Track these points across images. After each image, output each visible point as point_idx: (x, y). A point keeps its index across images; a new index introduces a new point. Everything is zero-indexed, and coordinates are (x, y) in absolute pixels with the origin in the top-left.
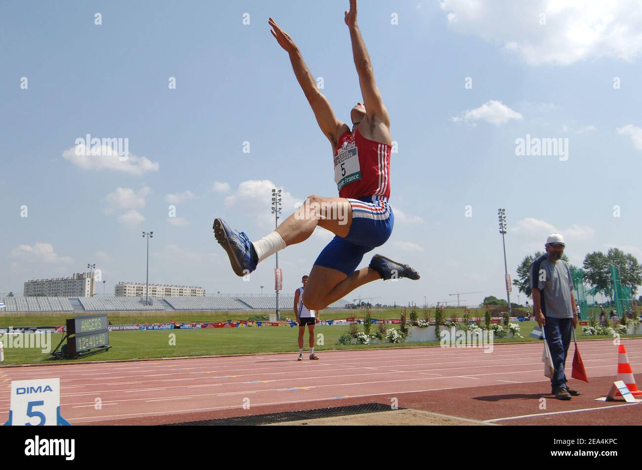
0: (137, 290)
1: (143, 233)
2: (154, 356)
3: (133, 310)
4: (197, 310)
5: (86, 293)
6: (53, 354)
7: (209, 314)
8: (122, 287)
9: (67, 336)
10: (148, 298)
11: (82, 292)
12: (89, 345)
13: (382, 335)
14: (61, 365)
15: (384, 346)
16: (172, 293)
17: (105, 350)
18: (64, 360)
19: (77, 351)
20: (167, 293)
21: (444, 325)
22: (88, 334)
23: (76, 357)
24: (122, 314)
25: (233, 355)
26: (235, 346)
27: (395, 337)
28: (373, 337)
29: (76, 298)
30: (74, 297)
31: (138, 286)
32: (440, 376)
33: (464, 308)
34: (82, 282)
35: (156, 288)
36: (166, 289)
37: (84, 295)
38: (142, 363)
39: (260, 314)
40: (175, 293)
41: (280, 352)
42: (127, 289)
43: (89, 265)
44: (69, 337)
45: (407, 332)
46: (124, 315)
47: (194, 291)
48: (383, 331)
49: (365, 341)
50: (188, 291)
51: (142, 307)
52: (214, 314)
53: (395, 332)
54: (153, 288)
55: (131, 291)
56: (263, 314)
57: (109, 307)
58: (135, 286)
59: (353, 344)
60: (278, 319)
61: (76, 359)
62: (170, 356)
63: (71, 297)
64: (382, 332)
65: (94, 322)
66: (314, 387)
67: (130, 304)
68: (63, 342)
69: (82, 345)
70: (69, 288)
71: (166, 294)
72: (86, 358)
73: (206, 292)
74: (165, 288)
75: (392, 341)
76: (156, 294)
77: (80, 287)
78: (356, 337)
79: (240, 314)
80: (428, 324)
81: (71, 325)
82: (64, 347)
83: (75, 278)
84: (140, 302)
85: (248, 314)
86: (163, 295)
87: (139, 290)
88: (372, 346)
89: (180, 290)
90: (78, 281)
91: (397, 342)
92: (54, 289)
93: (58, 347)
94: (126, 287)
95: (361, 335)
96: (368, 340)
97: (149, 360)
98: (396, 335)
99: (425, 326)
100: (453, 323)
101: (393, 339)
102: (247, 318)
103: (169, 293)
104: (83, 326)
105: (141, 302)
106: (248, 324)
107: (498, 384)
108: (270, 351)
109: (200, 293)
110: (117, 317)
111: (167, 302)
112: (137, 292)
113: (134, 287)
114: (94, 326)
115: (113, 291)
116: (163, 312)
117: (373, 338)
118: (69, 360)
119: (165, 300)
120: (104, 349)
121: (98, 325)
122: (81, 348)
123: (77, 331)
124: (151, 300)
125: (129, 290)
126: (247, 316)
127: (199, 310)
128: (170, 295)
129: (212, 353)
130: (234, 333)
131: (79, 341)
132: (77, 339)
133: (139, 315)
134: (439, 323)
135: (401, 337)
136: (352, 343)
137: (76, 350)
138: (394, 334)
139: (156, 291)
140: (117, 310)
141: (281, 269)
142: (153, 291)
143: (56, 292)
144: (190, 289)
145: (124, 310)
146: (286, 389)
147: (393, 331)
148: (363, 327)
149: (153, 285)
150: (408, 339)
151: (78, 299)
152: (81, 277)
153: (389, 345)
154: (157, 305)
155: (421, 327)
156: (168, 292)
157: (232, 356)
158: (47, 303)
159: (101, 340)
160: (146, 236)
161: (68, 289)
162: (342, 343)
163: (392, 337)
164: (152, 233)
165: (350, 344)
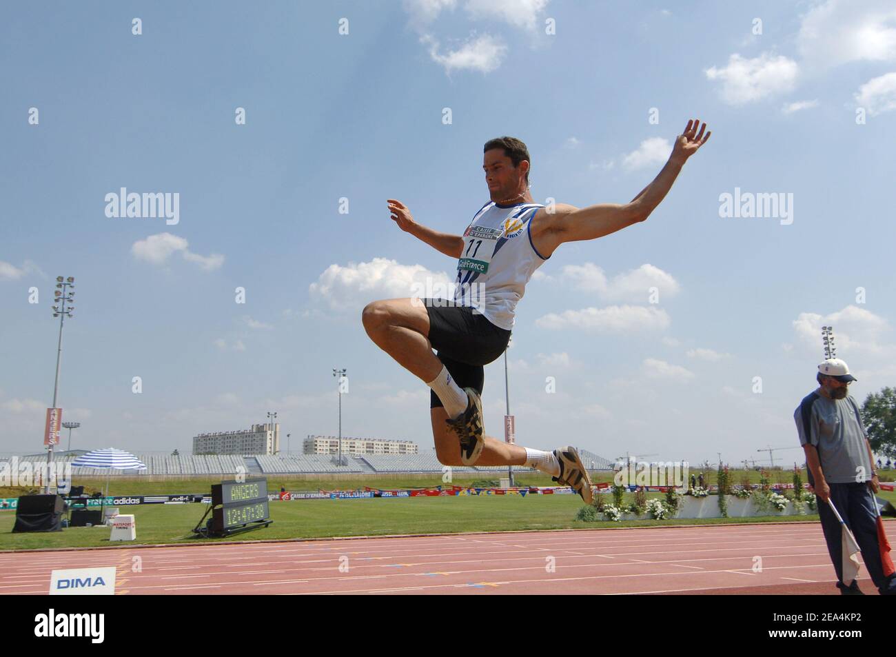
0: (331, 446)
1: (334, 370)
2: (324, 534)
3: (323, 472)
4: (404, 471)
5: (268, 450)
6: (196, 531)
7: (420, 478)
8: (312, 442)
9: (212, 507)
10: (342, 456)
11: (262, 449)
12: (242, 519)
13: (640, 509)
14: (204, 545)
15: (642, 523)
16: (375, 450)
17: (264, 526)
18: (208, 539)
19: (225, 526)
20: (368, 449)
21: (732, 494)
22: (240, 505)
23: (223, 535)
24: (309, 477)
25: (428, 534)
26: (434, 522)
27: (659, 512)
28: (626, 511)
29: (253, 456)
30: (250, 456)
31: (332, 440)
32: (700, 570)
33: (777, 469)
34: (263, 436)
35: (354, 443)
36: (367, 444)
37: (265, 453)
38: (306, 544)
39: (488, 477)
40: (378, 448)
41: (492, 531)
42: (318, 445)
43: (269, 413)
44: (215, 508)
45: (676, 503)
46: (312, 479)
47: (403, 447)
48: (641, 502)
49: (615, 516)
50: (395, 447)
51: (333, 468)
52: (426, 478)
53: (659, 505)
54: (351, 443)
55: (323, 447)
56: (491, 477)
57: (294, 468)
58: (329, 441)
59: (597, 521)
60: (511, 485)
61: (224, 537)
62: (346, 534)
63: (247, 456)
64: (639, 504)
65: (248, 489)
66: (507, 583)
67: (319, 464)
68: (208, 515)
69: (232, 519)
70: (247, 443)
71: (367, 451)
72: (238, 537)
73: (418, 448)
74: (365, 442)
75: (655, 517)
76: (354, 451)
77: (260, 442)
78: (602, 511)
79: (461, 478)
80: (706, 493)
81: (217, 492)
82: (210, 523)
83: (254, 431)
84: (331, 461)
85: (472, 477)
86: (363, 452)
87: (334, 446)
88: (625, 524)
89: (385, 445)
90: (258, 434)
91: (661, 518)
92: (229, 445)
93: (201, 522)
94: (316, 441)
95: (609, 508)
96: (619, 515)
97: (315, 540)
98: (660, 509)
99: (702, 495)
100: (745, 491)
101: (656, 514)
102: (470, 484)
103: (371, 450)
104: (233, 495)
105: (333, 461)
106: (471, 492)
107: (783, 583)
108: (479, 530)
109: (410, 450)
110: (303, 481)
111: (366, 462)
112: (331, 448)
113: (327, 442)
114: (248, 494)
115: (301, 447)
116: (361, 475)
117: (626, 513)
118: (215, 538)
119: (362, 459)
120: (263, 524)
121: (254, 492)
122: (230, 523)
123: (225, 500)
124: (345, 458)
125: (320, 446)
126: (470, 480)
127: (407, 471)
128: (373, 451)
129: (400, 531)
130: (443, 503)
131: (228, 513)
132: (224, 510)
133: (330, 479)
134: (723, 490)
135: (667, 510)
136: (595, 519)
137: (223, 526)
138: (657, 507)
139: (354, 447)
140: (302, 472)
141: (513, 417)
142: (351, 447)
143: (231, 449)
144: (398, 444)
145: (311, 472)
146: (467, 585)
147: (656, 503)
148: (612, 496)
149: (350, 438)
150: (678, 514)
151: (255, 458)
152: (261, 430)
153: (648, 522)
154: (354, 466)
155: (697, 497)
156: (370, 448)
157: (426, 536)
158: (218, 463)
159: (259, 512)
160: (337, 374)
161: (246, 445)
162: (581, 518)
163: (653, 511)
164: (345, 371)
165: (593, 520)
